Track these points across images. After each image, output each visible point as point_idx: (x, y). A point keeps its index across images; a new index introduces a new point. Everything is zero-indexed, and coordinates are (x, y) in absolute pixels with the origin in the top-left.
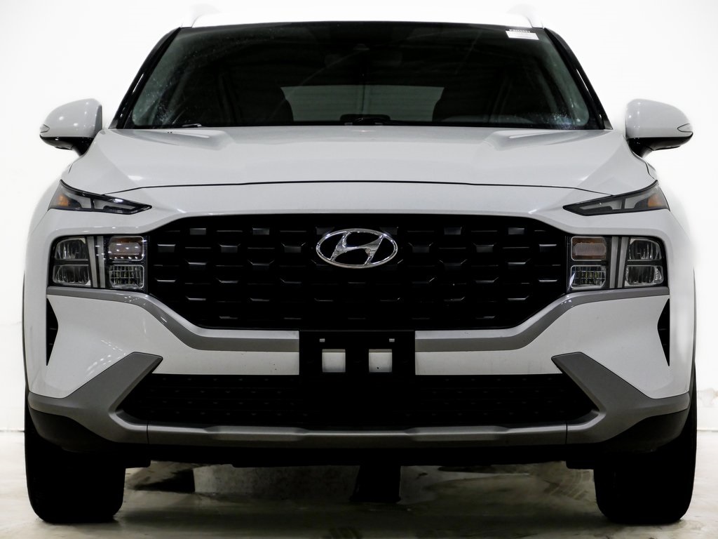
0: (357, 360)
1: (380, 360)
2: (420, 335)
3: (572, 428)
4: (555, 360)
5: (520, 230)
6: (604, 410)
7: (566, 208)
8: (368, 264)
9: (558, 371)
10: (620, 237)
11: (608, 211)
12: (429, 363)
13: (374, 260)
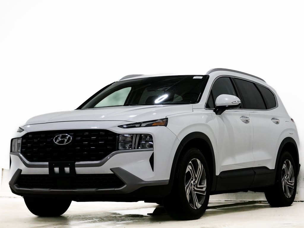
0: (62, 170)
1: (67, 170)
2: (77, 163)
3: (115, 189)
4: (111, 169)
5: (103, 133)
6: (126, 184)
7: (118, 126)
8: (65, 144)
9: (112, 173)
10: (137, 134)
11: (135, 127)
12: (79, 170)
13: (66, 143)
